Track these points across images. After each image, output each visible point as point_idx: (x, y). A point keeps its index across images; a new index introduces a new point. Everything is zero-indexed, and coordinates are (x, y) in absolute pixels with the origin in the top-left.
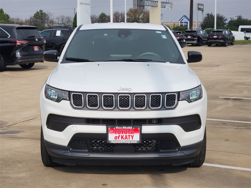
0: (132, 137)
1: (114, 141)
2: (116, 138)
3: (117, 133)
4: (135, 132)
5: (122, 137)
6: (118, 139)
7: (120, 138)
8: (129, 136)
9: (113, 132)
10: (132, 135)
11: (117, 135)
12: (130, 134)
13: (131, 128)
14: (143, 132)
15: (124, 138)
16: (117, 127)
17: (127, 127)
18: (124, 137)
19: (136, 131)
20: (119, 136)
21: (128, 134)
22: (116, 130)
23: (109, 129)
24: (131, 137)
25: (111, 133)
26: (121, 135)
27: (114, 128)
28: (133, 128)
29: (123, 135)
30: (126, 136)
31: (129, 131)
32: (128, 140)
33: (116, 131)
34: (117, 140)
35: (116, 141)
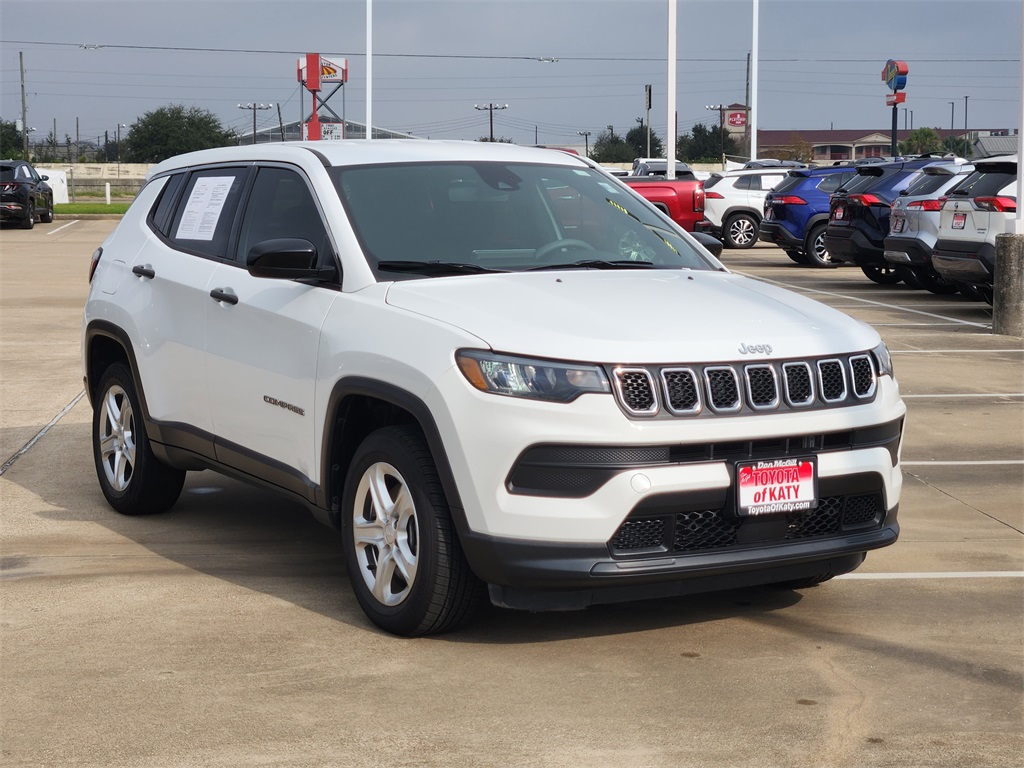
0: (796, 491)
1: (755, 507)
2: (757, 497)
3: (759, 483)
4: (801, 476)
5: (772, 494)
6: (763, 500)
7: (768, 495)
8: (788, 488)
9: (751, 480)
10: (795, 483)
11: (760, 488)
12: (790, 484)
13: (792, 463)
14: (820, 475)
15: (777, 497)
16: (761, 465)
17: (784, 460)
18: (777, 494)
19: (804, 471)
20: (764, 493)
21: (785, 484)
22: (756, 474)
23: (741, 470)
24: (792, 491)
25: (744, 483)
26: (769, 486)
27: (754, 468)
28: (798, 463)
29: (773, 486)
30: (781, 489)
31: (788, 471)
32: (787, 500)
33: (756, 479)
34: (760, 503)
35: (760, 506)
